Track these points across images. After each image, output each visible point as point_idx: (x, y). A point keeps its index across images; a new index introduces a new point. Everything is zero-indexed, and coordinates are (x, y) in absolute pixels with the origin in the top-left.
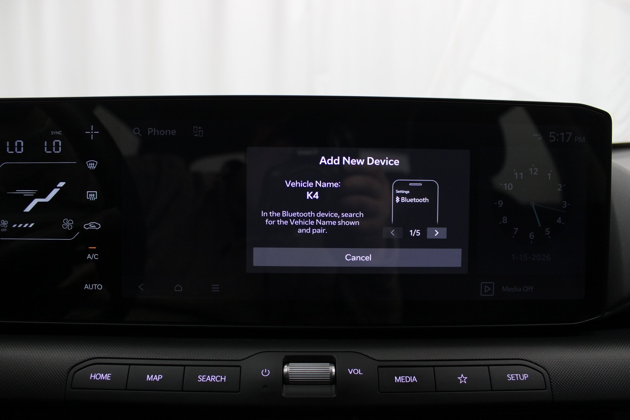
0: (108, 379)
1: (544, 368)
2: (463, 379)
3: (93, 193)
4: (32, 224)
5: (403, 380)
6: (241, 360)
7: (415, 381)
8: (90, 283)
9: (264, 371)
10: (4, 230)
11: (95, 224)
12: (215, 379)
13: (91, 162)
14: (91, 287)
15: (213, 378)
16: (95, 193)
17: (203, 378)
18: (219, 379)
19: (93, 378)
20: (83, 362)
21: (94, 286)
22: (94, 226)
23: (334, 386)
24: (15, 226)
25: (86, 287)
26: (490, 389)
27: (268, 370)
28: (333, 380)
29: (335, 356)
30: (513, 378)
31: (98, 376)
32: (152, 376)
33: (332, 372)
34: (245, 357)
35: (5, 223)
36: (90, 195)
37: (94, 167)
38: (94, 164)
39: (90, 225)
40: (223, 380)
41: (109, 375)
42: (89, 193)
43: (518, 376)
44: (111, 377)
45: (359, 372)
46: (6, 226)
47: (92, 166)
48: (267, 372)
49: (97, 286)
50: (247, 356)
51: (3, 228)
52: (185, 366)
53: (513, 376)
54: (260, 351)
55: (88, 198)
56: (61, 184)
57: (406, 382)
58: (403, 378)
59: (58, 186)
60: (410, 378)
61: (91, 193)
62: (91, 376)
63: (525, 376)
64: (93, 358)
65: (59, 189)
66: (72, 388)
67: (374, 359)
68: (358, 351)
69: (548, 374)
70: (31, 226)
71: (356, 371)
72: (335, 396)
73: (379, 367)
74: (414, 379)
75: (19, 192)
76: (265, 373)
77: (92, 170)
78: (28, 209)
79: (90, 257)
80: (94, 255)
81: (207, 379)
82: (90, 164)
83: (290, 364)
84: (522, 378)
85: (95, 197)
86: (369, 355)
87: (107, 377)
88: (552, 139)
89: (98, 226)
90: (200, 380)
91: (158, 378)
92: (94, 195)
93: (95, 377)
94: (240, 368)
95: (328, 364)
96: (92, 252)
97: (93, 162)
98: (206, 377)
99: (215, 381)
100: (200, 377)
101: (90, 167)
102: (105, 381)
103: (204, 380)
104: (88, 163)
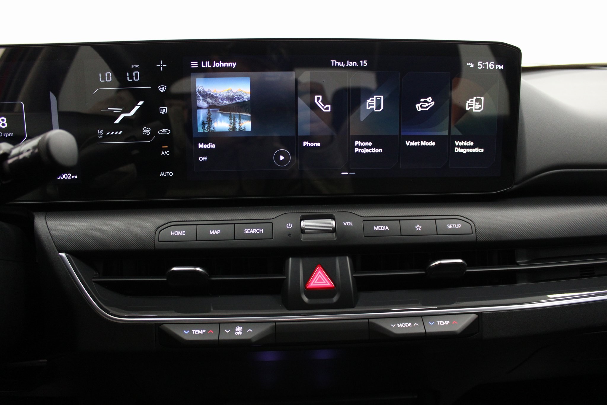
0: (183, 234)
1: (471, 221)
2: (418, 228)
3: (164, 109)
4: (121, 132)
5: (380, 229)
6: (272, 219)
7: (387, 229)
8: (164, 171)
9: (288, 225)
10: (100, 137)
11: (166, 131)
12: (256, 231)
13: (162, 87)
14: (165, 174)
15: (255, 231)
16: (165, 109)
17: (248, 231)
18: (258, 231)
19: (173, 234)
20: (165, 224)
21: (167, 174)
22: (166, 132)
23: (334, 234)
24: (108, 133)
25: (162, 174)
26: (436, 234)
27: (291, 224)
28: (334, 230)
29: (334, 215)
30: (451, 227)
31: (176, 233)
32: (213, 231)
33: (333, 225)
34: (275, 217)
35: (101, 132)
36: (162, 110)
37: (164, 90)
38: (164, 88)
39: (163, 131)
40: (261, 232)
41: (184, 232)
42: (161, 109)
43: (455, 226)
44: (185, 233)
45: (351, 224)
46: (102, 134)
47: (163, 89)
48: (290, 226)
49: (169, 173)
50: (276, 216)
51: (100, 135)
52: (235, 224)
53: (451, 226)
54: (284, 213)
55: (160, 112)
56: (141, 103)
57: (382, 230)
58: (380, 227)
59: (138, 104)
60: (384, 228)
61: (163, 109)
62: (172, 233)
63: (459, 226)
64: (171, 222)
65: (139, 106)
66: (159, 242)
67: (360, 216)
68: (349, 211)
69: (474, 224)
70: (120, 133)
71: (349, 224)
72: (336, 239)
73: (363, 221)
74: (387, 228)
75: (110, 109)
76: (289, 226)
77: (163, 93)
78: (117, 121)
79: (164, 154)
80: (166, 152)
81: (251, 232)
82: (161, 88)
83: (305, 220)
84: (457, 227)
85: (166, 111)
86: (357, 213)
87: (183, 233)
88: (480, 66)
89: (169, 132)
90: (246, 232)
91: (217, 232)
92: (165, 110)
93: (174, 233)
94: (271, 224)
95: (330, 220)
96: (165, 150)
97: (163, 87)
98: (250, 230)
99: (256, 232)
100: (246, 230)
101: (161, 90)
102: (181, 236)
103: (248, 232)
104: (160, 87)
